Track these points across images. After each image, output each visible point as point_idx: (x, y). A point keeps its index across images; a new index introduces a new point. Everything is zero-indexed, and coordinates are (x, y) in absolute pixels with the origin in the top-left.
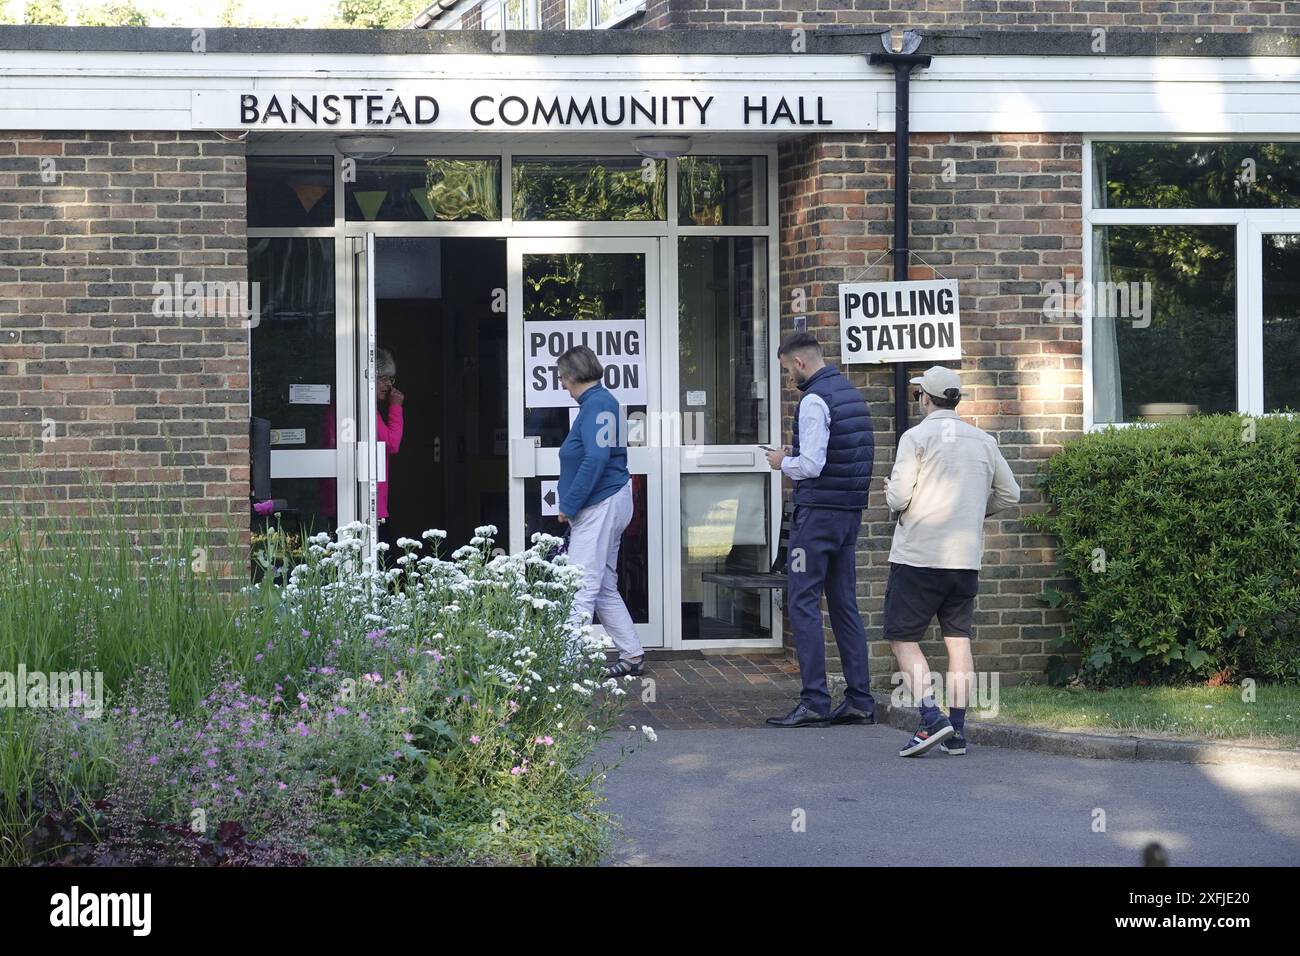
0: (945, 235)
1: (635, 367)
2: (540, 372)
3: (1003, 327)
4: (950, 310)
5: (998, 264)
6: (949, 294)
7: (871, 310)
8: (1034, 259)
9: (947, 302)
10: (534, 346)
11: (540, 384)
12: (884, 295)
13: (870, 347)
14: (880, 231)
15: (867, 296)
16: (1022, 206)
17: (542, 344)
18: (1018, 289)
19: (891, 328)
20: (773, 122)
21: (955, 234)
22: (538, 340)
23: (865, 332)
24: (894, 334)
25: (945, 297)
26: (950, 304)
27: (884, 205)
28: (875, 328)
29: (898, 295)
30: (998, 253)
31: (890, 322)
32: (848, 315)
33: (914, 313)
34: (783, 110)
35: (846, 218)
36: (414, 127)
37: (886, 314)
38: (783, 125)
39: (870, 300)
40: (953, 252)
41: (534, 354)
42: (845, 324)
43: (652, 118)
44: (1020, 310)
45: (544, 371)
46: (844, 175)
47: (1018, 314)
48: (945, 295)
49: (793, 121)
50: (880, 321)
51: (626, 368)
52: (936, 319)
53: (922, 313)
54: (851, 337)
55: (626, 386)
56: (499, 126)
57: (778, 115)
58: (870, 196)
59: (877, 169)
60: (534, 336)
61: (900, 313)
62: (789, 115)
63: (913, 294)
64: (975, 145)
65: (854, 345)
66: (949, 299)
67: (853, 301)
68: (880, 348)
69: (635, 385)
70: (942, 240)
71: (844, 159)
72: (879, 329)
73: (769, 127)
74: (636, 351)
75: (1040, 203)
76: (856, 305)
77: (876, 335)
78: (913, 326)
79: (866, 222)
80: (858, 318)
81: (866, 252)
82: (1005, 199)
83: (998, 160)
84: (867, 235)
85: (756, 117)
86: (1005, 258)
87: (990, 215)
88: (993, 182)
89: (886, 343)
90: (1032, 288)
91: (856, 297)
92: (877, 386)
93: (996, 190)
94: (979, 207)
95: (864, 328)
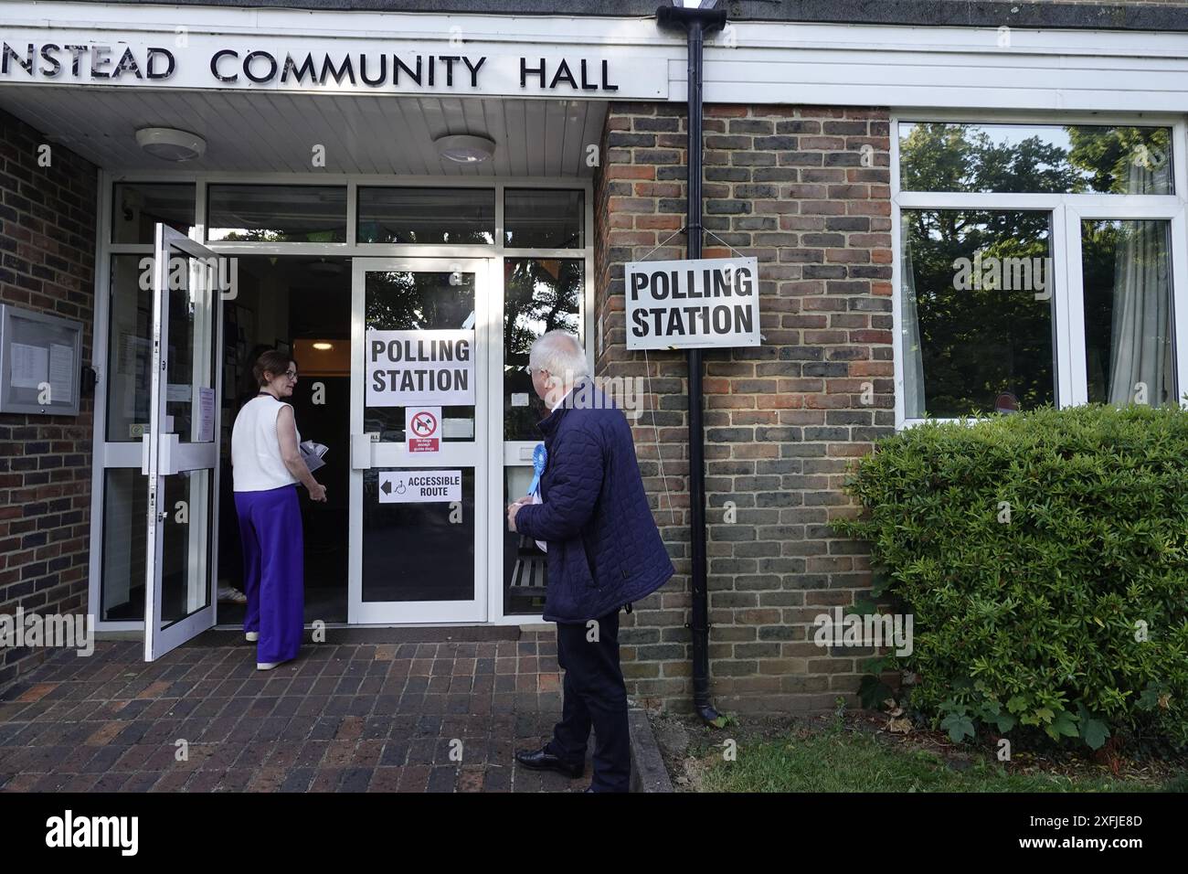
0: (743, 215)
1: (465, 372)
2: (379, 375)
3: (806, 314)
4: (749, 292)
5: (801, 246)
6: (748, 273)
7: (660, 292)
8: (839, 241)
9: (745, 283)
10: (375, 352)
11: (379, 386)
12: (675, 275)
13: (658, 332)
14: (672, 209)
15: (655, 276)
16: (826, 185)
17: (382, 350)
18: (823, 273)
19: (681, 311)
20: (553, 85)
21: (753, 214)
22: (379, 347)
23: (653, 315)
24: (685, 317)
25: (743, 278)
26: (748, 284)
27: (677, 182)
28: (664, 311)
29: (691, 274)
30: (800, 234)
31: (681, 304)
32: (635, 297)
33: (707, 294)
34: (564, 74)
35: (634, 195)
36: (148, 83)
37: (677, 295)
38: (564, 90)
39: (660, 280)
40: (752, 233)
41: (375, 359)
42: (631, 306)
43: (418, 79)
44: (825, 296)
45: (383, 374)
46: (633, 150)
47: (823, 300)
48: (743, 275)
49: (575, 86)
50: (669, 303)
51: (457, 372)
52: (732, 301)
53: (717, 294)
54: (636, 319)
55: (457, 388)
56: (244, 83)
57: (558, 79)
58: (661, 172)
59: (668, 143)
60: (375, 344)
61: (692, 294)
62: (570, 79)
63: (706, 273)
64: (775, 119)
65: (641, 329)
66: (748, 279)
67: (640, 281)
68: (669, 333)
69: (465, 387)
70: (739, 219)
71: (633, 132)
72: (669, 311)
73: (548, 92)
74: (467, 358)
75: (846, 182)
76: (643, 286)
77: (665, 318)
78: (706, 309)
79: (657, 200)
80: (646, 300)
81: (657, 232)
82: (808, 177)
83: (799, 136)
84: (657, 214)
85: (533, 81)
86: (808, 240)
87: (792, 194)
88: (795, 159)
89: (676, 328)
90: (839, 273)
91: (644, 276)
92: (669, 377)
93: (798, 168)
94: (779, 185)
95: (652, 311)
